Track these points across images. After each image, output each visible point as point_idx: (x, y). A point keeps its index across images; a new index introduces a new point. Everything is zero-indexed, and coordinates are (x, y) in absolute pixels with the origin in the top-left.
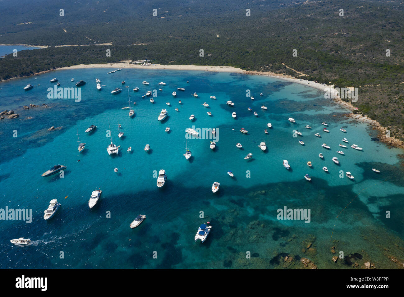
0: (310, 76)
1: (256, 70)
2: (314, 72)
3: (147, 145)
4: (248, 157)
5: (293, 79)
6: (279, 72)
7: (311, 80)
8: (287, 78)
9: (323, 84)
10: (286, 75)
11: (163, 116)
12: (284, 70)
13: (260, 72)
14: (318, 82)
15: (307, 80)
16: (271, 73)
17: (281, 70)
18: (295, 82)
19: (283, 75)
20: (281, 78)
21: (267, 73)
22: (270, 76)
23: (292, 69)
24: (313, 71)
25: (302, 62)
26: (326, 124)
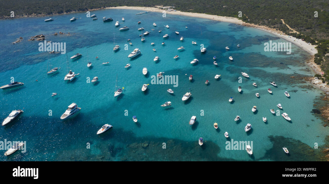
0: (300, 34)
1: (254, 23)
2: (307, 30)
3: (95, 78)
4: (165, 105)
5: (283, 34)
6: (273, 27)
7: (299, 37)
8: (278, 33)
9: (308, 43)
10: (278, 31)
11: (133, 54)
12: (279, 25)
13: (256, 26)
14: (305, 41)
15: (295, 37)
16: (266, 27)
17: (276, 26)
18: (282, 38)
19: (276, 30)
20: (272, 33)
21: (263, 26)
22: (264, 29)
23: (287, 25)
24: (305, 30)
25: (301, 19)
26: (275, 85)
